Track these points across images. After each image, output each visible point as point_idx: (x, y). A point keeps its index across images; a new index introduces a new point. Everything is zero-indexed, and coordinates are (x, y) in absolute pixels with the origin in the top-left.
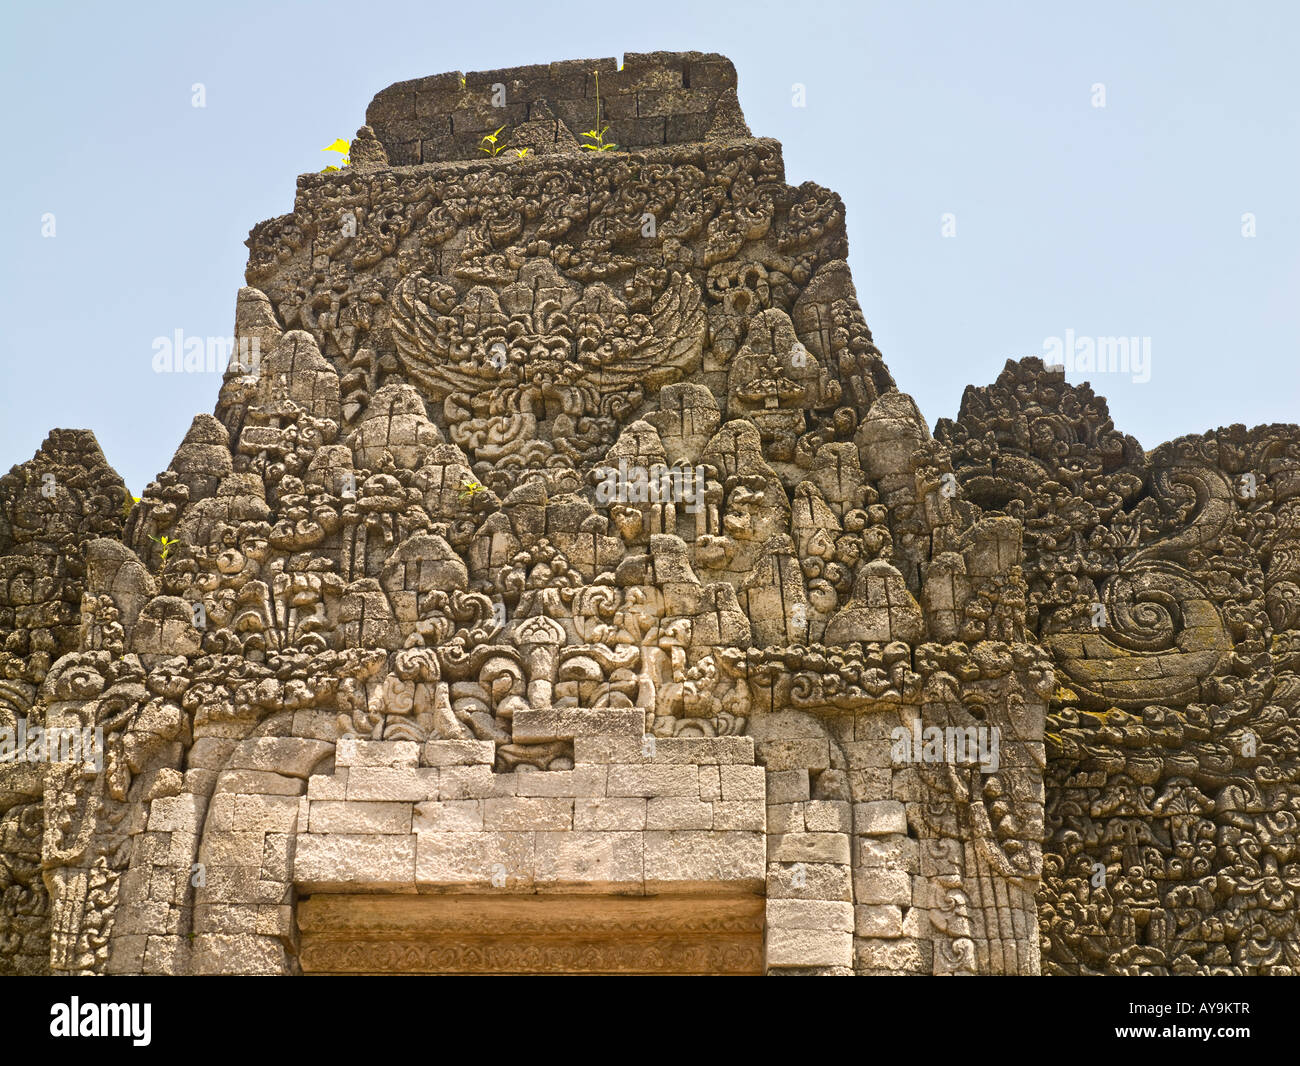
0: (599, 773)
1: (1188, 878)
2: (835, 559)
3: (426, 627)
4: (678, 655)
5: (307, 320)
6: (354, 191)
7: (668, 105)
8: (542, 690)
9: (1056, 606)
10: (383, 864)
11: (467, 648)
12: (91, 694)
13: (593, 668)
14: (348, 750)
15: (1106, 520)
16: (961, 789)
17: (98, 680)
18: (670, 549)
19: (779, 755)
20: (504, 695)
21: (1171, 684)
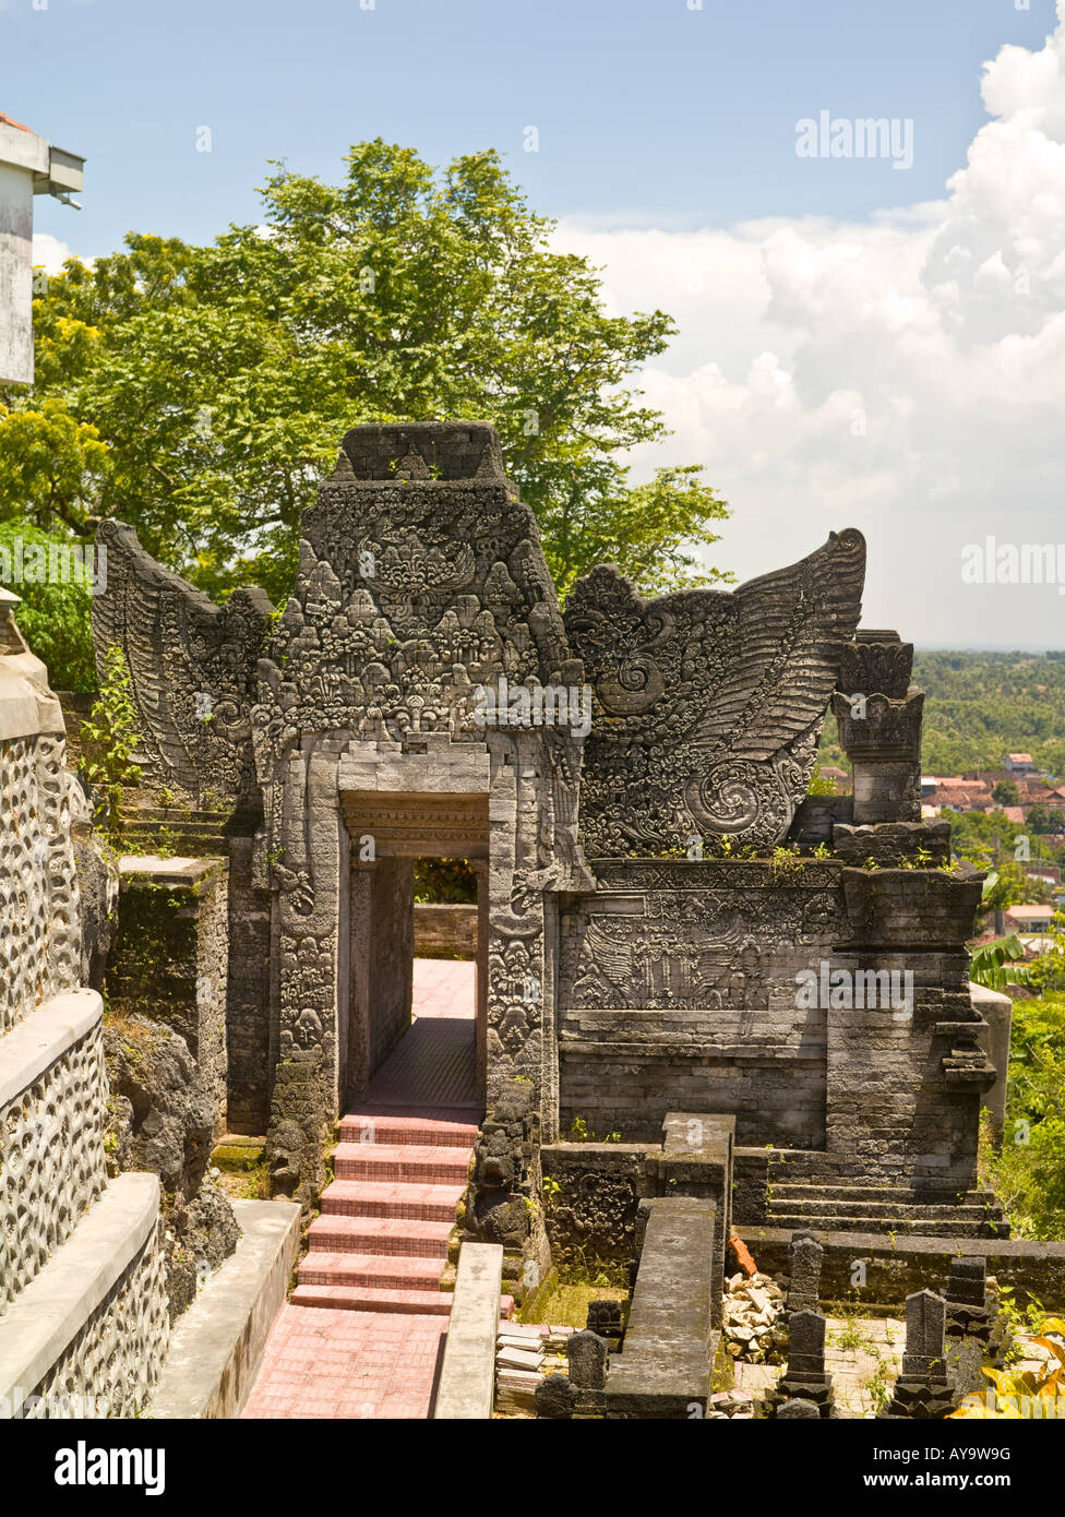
0: (435, 755)
1: (635, 780)
2: (518, 672)
3: (376, 699)
4: (462, 711)
5: (326, 555)
6: (341, 496)
7: (463, 450)
8: (417, 723)
9: (603, 673)
10: (367, 784)
11: (391, 707)
12: (266, 723)
13: (433, 717)
14: (353, 745)
15: (625, 636)
16: (554, 763)
17: (268, 717)
18: (459, 671)
19: (494, 748)
20: (403, 726)
21: (639, 707)
